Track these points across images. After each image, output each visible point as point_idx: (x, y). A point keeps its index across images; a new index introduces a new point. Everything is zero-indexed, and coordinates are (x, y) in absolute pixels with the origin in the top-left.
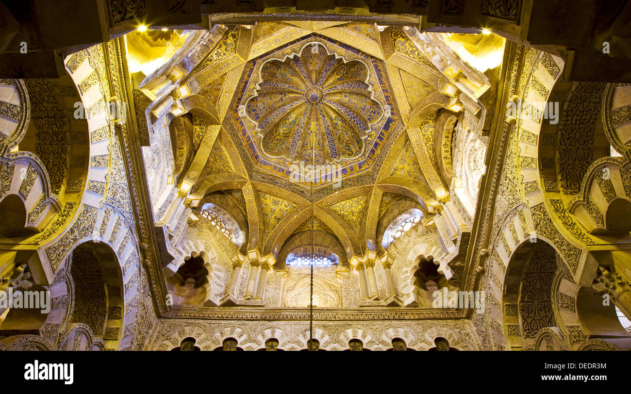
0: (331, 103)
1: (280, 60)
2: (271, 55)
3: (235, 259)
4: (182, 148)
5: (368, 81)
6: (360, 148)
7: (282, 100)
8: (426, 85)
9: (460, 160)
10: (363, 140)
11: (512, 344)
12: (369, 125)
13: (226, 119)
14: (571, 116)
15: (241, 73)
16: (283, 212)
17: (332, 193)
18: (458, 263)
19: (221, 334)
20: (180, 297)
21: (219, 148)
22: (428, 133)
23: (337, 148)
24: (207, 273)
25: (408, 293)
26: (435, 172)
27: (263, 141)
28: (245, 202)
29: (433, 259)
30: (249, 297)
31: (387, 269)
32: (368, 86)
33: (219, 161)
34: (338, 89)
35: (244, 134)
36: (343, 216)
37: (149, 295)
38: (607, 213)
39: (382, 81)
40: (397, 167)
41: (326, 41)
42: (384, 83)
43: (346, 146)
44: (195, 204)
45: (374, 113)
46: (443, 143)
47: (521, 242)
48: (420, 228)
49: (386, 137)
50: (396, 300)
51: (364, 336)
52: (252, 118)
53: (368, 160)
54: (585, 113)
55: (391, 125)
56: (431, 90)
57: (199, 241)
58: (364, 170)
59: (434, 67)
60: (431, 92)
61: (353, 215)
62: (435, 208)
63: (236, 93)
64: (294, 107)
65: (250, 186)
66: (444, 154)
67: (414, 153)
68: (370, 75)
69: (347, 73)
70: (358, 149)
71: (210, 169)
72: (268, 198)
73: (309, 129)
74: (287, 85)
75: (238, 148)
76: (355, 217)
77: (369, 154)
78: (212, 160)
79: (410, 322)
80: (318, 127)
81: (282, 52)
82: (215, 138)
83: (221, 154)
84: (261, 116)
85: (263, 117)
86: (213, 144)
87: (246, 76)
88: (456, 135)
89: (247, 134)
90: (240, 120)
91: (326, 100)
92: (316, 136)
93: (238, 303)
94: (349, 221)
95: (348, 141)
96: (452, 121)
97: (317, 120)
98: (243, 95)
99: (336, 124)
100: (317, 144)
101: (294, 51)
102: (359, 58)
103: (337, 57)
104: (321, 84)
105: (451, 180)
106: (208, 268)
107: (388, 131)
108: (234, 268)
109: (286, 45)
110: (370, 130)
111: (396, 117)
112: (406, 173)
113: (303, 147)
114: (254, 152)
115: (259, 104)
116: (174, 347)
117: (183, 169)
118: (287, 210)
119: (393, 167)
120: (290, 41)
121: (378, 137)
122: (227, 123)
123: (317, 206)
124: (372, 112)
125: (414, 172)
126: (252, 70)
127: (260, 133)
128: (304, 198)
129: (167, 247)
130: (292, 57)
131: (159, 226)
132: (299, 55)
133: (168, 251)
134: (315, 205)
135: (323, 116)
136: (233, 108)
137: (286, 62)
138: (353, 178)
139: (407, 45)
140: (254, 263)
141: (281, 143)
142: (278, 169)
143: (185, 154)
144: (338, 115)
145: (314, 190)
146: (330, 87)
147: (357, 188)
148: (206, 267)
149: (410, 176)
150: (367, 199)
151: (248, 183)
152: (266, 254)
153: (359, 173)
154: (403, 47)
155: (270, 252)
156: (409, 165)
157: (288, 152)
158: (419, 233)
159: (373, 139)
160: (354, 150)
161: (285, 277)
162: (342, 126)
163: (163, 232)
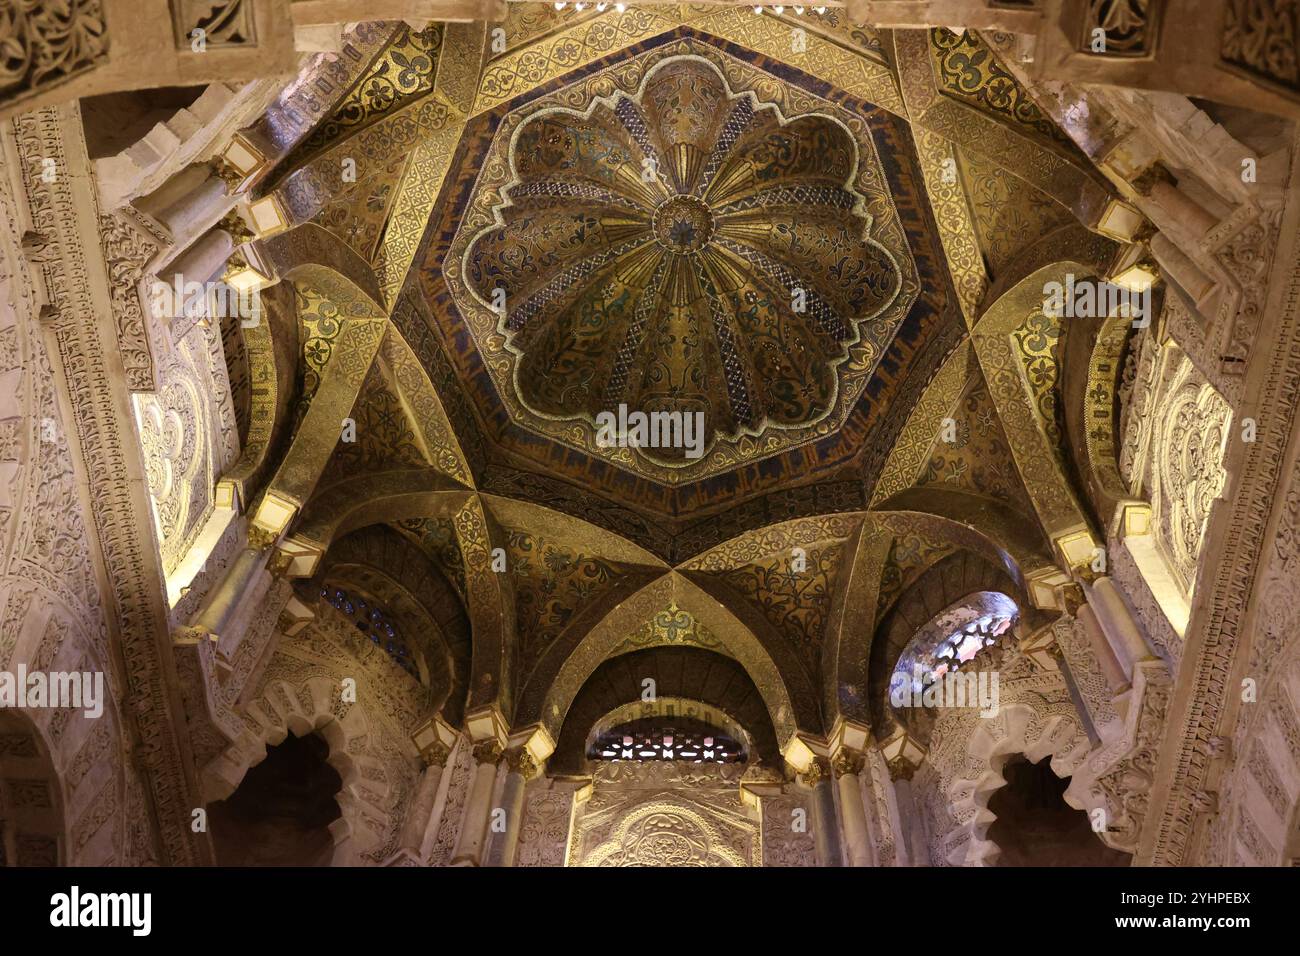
0: (735, 250)
1: (574, 112)
2: (545, 98)
3: (423, 741)
4: (265, 392)
5: (855, 184)
6: (826, 394)
7: (579, 237)
8: (1044, 200)
9: (1143, 446)
10: (835, 371)
12: (855, 324)
13: (405, 299)
15: (451, 155)
16: (580, 591)
17: (732, 536)
21: (383, 390)
22: (1042, 353)
23: (753, 392)
26: (1063, 479)
27: (520, 369)
28: (461, 560)
29: (1049, 758)
31: (902, 783)
32: (855, 198)
33: (380, 430)
34: (757, 205)
35: (462, 346)
36: (767, 607)
39: (899, 185)
40: (941, 458)
41: (722, 54)
42: (905, 189)
43: (779, 387)
44: (306, 565)
45: (872, 285)
46: (1092, 385)
48: (1007, 654)
49: (907, 362)
52: (487, 297)
53: (848, 432)
55: (923, 323)
56: (1056, 218)
57: (313, 683)
58: (835, 463)
59: (1069, 143)
60: (1055, 224)
61: (798, 606)
62: (1057, 596)
63: (435, 219)
64: (619, 260)
65: (478, 510)
66: (1092, 424)
67: (994, 414)
68: (860, 165)
69: (787, 155)
70: (818, 396)
71: (354, 457)
72: (534, 546)
73: (666, 330)
74: (597, 194)
75: (441, 389)
76: (805, 611)
77: (853, 413)
78: (358, 426)
80: (693, 325)
81: (581, 87)
82: (370, 361)
83: (387, 408)
84: (514, 289)
85: (521, 293)
86: (362, 377)
87: (467, 163)
88: (1133, 363)
89: (470, 345)
90: (447, 303)
91: (720, 239)
92: (686, 351)
94: (784, 624)
95: (787, 369)
96: (1122, 317)
97: (693, 300)
98: (457, 223)
99: (751, 316)
100: (689, 377)
101: (621, 84)
102: (829, 111)
103: (757, 105)
104: (704, 190)
105: (1113, 509)
106: (339, 767)
107: (914, 344)
108: (423, 767)
109: (595, 67)
110: (858, 340)
111: (940, 299)
112: (969, 478)
113: (645, 385)
114: (494, 400)
115: (511, 250)
117: (266, 459)
118: (592, 585)
119: (927, 456)
120: (609, 52)
121: (882, 362)
122: (407, 313)
123: (685, 573)
124: (865, 280)
125: (993, 475)
126: (485, 146)
127: (513, 343)
128: (647, 547)
129: (212, 709)
130: (612, 102)
131: (186, 641)
132: (636, 98)
133: (215, 719)
134: (679, 571)
135: (712, 291)
136: (427, 263)
137: (594, 121)
138: (801, 488)
139: (983, 67)
140: (484, 752)
141: (577, 374)
142: (566, 456)
143: (272, 409)
144: (759, 287)
145: (677, 524)
146: (735, 197)
147: (811, 519)
148: (334, 764)
149: (982, 489)
150: (842, 556)
151: (472, 499)
152: (523, 724)
153: (820, 474)
154: (969, 76)
155: (537, 718)
156: (977, 452)
157: (599, 403)
158: (1006, 672)
159: (865, 367)
160: (802, 398)
161: (580, 798)
162: (768, 322)
163: (197, 661)
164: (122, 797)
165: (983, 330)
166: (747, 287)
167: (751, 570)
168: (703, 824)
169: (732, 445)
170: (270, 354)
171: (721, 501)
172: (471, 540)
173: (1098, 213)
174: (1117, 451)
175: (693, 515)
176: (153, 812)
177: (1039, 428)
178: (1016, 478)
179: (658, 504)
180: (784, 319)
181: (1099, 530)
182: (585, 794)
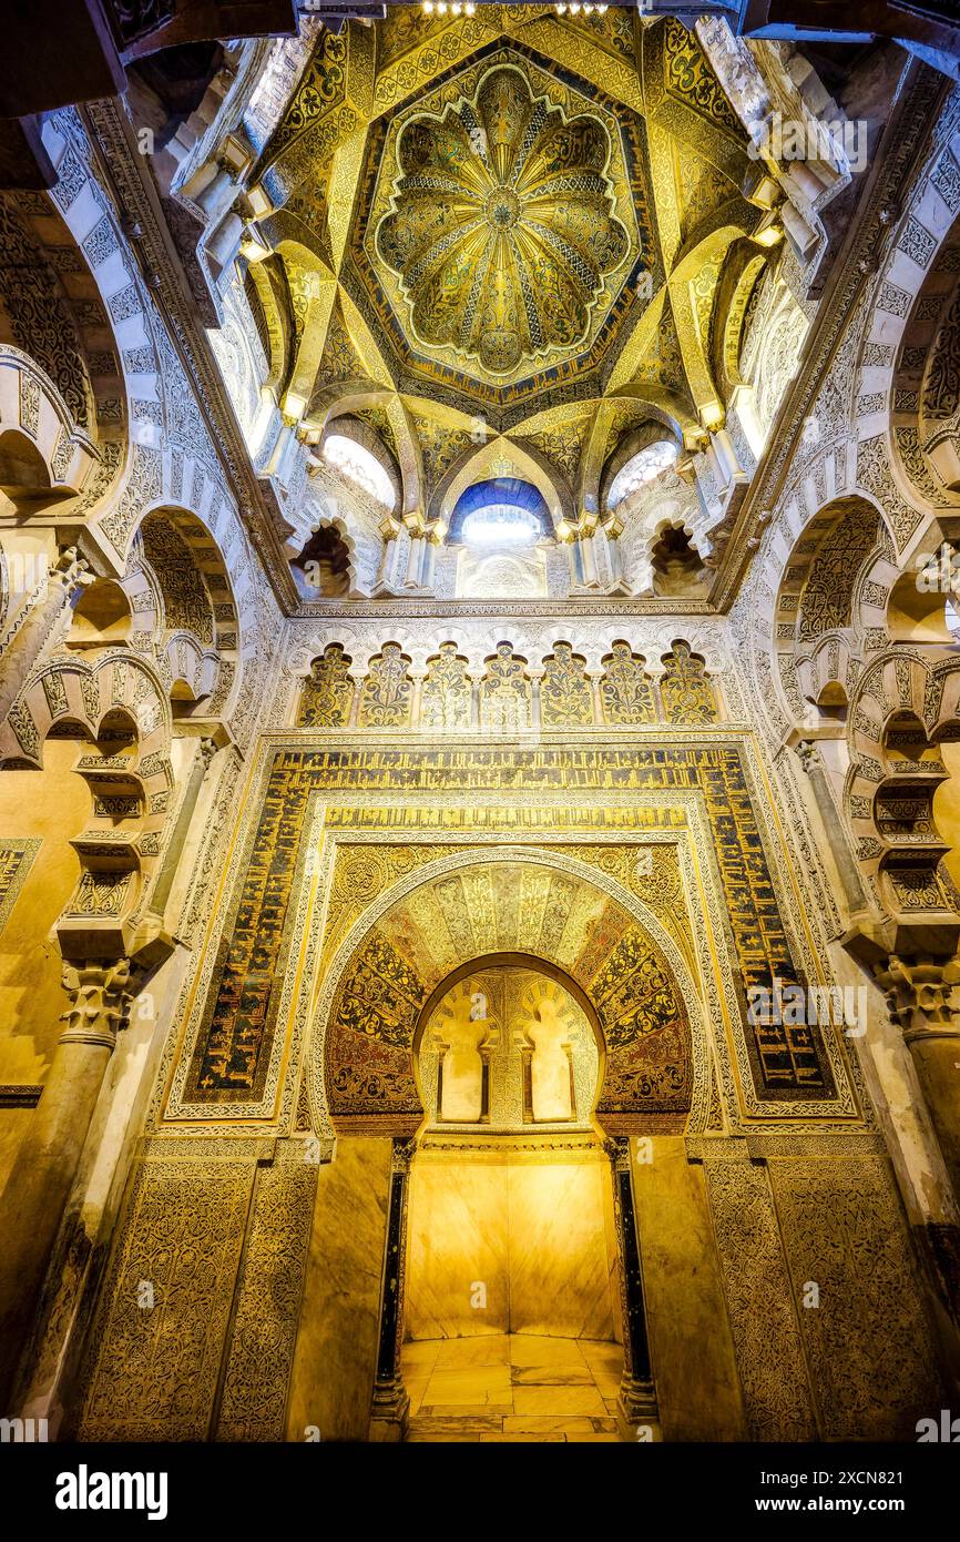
0: (533, 228)
1: (434, 117)
2: (416, 104)
3: (385, 529)
4: (275, 332)
5: (608, 172)
6: (583, 327)
7: (442, 220)
8: (722, 180)
9: (754, 350)
10: (589, 310)
11: (781, 648)
12: (602, 277)
13: (346, 267)
15: (361, 154)
16: (455, 448)
17: (531, 415)
18: (722, 534)
19: (378, 636)
20: (311, 588)
21: (339, 330)
22: (706, 294)
23: (543, 327)
24: (346, 550)
25: (643, 576)
26: (708, 374)
27: (413, 314)
28: (392, 433)
29: (683, 526)
30: (412, 584)
31: (613, 541)
32: (607, 184)
33: (341, 355)
34: (547, 192)
35: (380, 300)
36: (548, 456)
37: (267, 585)
39: (634, 172)
40: (643, 365)
41: (528, 61)
42: (639, 175)
43: (557, 323)
44: (314, 437)
45: (613, 249)
46: (731, 314)
47: (827, 502)
48: (669, 475)
49: (630, 304)
50: (622, 588)
51: (574, 638)
52: (391, 265)
53: (595, 351)
56: (728, 194)
57: (328, 500)
58: (587, 370)
59: (744, 131)
60: (726, 199)
61: (565, 454)
62: (698, 442)
63: (357, 204)
64: (465, 237)
65: (399, 404)
66: (728, 339)
67: (676, 336)
68: (612, 156)
69: (566, 151)
70: (579, 328)
71: (329, 373)
72: (429, 425)
73: (493, 286)
74: (450, 186)
75: (371, 328)
76: (568, 457)
77: (597, 338)
78: (330, 354)
79: (639, 618)
80: (509, 283)
81: (438, 94)
82: (331, 309)
83: (343, 342)
84: (406, 258)
85: (411, 262)
86: (328, 321)
87: (371, 160)
88: (756, 298)
89: (384, 298)
90: (369, 269)
91: (524, 219)
92: (505, 301)
93: (397, 594)
94: (557, 464)
95: (562, 311)
96: (755, 265)
97: (509, 265)
98: (368, 210)
99: (542, 275)
100: (507, 318)
101: (464, 92)
102: (594, 110)
103: (551, 108)
104: (515, 181)
105: (733, 390)
106: (347, 542)
107: (635, 291)
108: (386, 542)
109: (446, 76)
110: (603, 289)
111: (652, 258)
112: (658, 377)
113: (483, 325)
114: (401, 336)
115: (401, 230)
116: (315, 656)
117: (284, 373)
118: (460, 445)
119: (636, 364)
120: (455, 62)
121: (616, 303)
122: (347, 276)
123: (508, 437)
124: (610, 246)
125: (671, 373)
126: (381, 144)
127: (408, 297)
128: (487, 423)
129: (282, 512)
130: (457, 108)
131: (263, 477)
132: (473, 104)
133: (285, 518)
134: (504, 436)
135: (519, 257)
136: (356, 242)
137: (448, 124)
138: (568, 386)
139: (696, 69)
140: (414, 533)
141: (445, 318)
142: (442, 369)
143: (281, 343)
144: (547, 255)
145: (502, 410)
146: (534, 187)
147: (573, 404)
148: (344, 541)
149: (664, 383)
150: (588, 425)
151: (395, 397)
152: (432, 519)
153: (578, 377)
154: (686, 77)
155: (438, 515)
156: (664, 360)
157: (458, 336)
158: (666, 484)
159: (606, 307)
160: (571, 331)
161: (461, 554)
162: (552, 280)
163: (271, 487)
164: (249, 557)
165: (674, 279)
166: (542, 255)
167: (541, 435)
168: (519, 565)
169: (532, 361)
170: (274, 306)
171: (526, 395)
172: (398, 424)
173: (753, 188)
174: (739, 357)
175: (511, 404)
176: (265, 565)
177: (700, 344)
178: (683, 375)
179: (492, 398)
180: (561, 276)
181: (723, 402)
182: (464, 551)
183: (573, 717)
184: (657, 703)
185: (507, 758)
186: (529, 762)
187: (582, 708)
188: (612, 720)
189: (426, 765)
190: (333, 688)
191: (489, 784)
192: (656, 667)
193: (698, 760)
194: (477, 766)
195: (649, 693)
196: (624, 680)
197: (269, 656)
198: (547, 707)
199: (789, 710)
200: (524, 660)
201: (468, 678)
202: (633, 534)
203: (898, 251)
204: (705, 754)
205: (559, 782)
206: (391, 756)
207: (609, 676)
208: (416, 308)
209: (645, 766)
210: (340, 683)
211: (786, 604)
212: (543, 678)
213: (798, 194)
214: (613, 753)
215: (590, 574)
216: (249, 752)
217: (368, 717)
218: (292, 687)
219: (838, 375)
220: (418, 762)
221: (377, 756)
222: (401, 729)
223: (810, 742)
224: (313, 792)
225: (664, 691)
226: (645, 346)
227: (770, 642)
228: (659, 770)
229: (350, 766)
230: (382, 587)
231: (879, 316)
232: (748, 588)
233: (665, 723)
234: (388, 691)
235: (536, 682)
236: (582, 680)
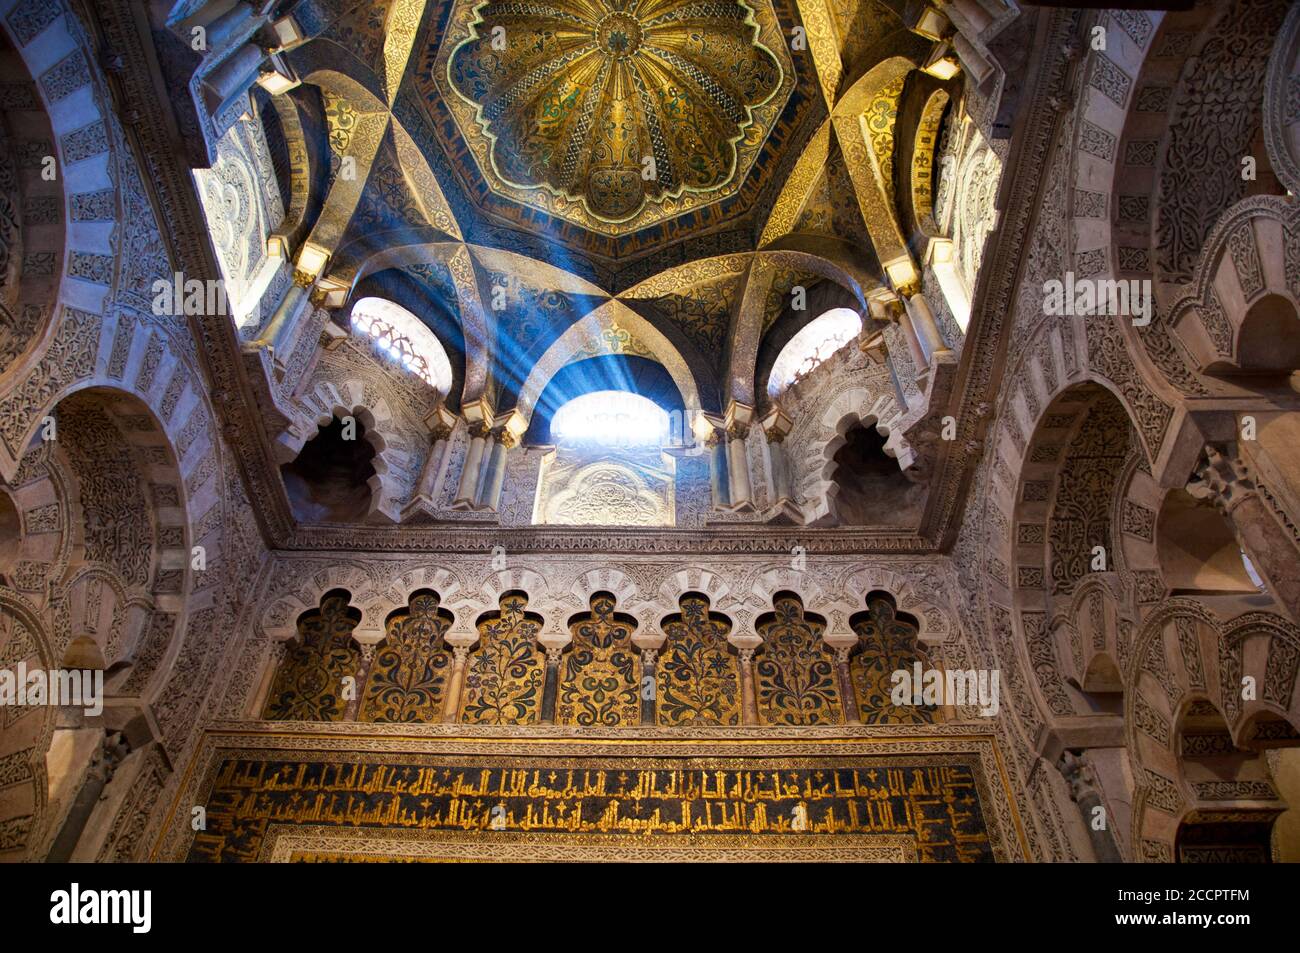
0: (660, 55)
3: (432, 424)
4: (300, 171)
6: (728, 165)
7: (540, 46)
9: (950, 198)
10: (734, 146)
11: (1025, 604)
12: (748, 109)
13: (404, 97)
14: (1201, 92)
16: (545, 316)
17: (657, 273)
18: (924, 434)
19: (406, 580)
20: (317, 506)
21: (390, 168)
22: (884, 130)
23: (674, 165)
24: (371, 453)
25: (818, 495)
26: (895, 224)
27: (495, 150)
28: (456, 294)
29: (876, 423)
30: (466, 503)
31: (775, 445)
33: (391, 198)
34: (676, 19)
35: (450, 133)
36: (683, 324)
37: (245, 502)
38: (1243, 326)
40: (810, 211)
43: (694, 160)
44: (337, 299)
45: (762, 80)
46: (918, 153)
47: (1060, 389)
48: (853, 352)
49: (787, 139)
50: (787, 512)
51: (713, 587)
54: (1237, 84)
55: (798, 108)
57: (350, 383)
61: (706, 323)
62: (887, 308)
64: (571, 64)
65: (466, 257)
66: (916, 182)
67: (848, 178)
70: (723, 166)
71: (371, 219)
72: (511, 284)
73: (608, 118)
74: (552, 12)
75: (434, 166)
76: (711, 327)
77: (748, 179)
78: (373, 196)
79: (816, 558)
80: (629, 114)
82: (378, 146)
83: (394, 181)
84: (489, 89)
85: (496, 91)
86: (373, 158)
88: (946, 136)
89: (456, 132)
90: (437, 100)
91: (648, 47)
92: (624, 135)
93: (440, 517)
94: (695, 337)
95: (700, 146)
96: (938, 100)
97: (628, 95)
98: (442, 37)
99: (673, 106)
100: (626, 154)
104: (634, 7)
105: (926, 243)
106: (373, 442)
107: (792, 124)
108: (433, 442)
111: (810, 89)
112: (830, 226)
113: (593, 162)
114: (476, 175)
115: (486, 58)
116: (306, 609)
118: (554, 311)
119: (799, 210)
121: (769, 139)
122: (405, 108)
123: (623, 301)
124: (757, 76)
125: (847, 223)
127: (488, 129)
128: (594, 282)
129: (274, 398)
131: (251, 351)
133: (277, 406)
134: (618, 299)
135: (643, 87)
138: (710, 236)
140: (476, 430)
141: (541, 153)
142: (533, 215)
143: (306, 184)
144: (679, 84)
145: (617, 265)
146: (658, 14)
147: (715, 259)
148: (370, 440)
149: (839, 233)
150: (738, 285)
151: (462, 247)
152: (504, 410)
153: (723, 225)
155: (514, 406)
156: (836, 205)
157: (557, 175)
158: (851, 365)
159: (757, 143)
160: (711, 168)
161: (547, 461)
162: (686, 111)
163: (260, 365)
164: (219, 460)
165: (840, 112)
166: (672, 83)
167: (672, 298)
169: (658, 205)
170: (302, 142)
171: (651, 247)
172: (463, 284)
174: (932, 203)
175: (629, 258)
176: (243, 472)
177: (881, 187)
178: (862, 224)
179: (602, 250)
180: (698, 108)
181: (917, 260)
182: (550, 458)
183: (707, 714)
184: (843, 692)
185: (593, 782)
186: (630, 787)
187: (723, 700)
188: (770, 720)
189: (461, 788)
190: (328, 658)
191: (561, 823)
192: (839, 633)
193: (908, 785)
194: (543, 791)
195: (833, 676)
196: (793, 654)
197: (235, 607)
198: (667, 696)
199: (1042, 702)
200: (633, 622)
201: (541, 648)
202: (807, 433)
203: (1092, 89)
204: (918, 774)
205: (679, 821)
206: (405, 770)
207: (769, 648)
208: (498, 141)
209: (820, 795)
210: (340, 652)
211: (1026, 534)
212: (662, 651)
213: (966, 25)
214: (769, 774)
215: (739, 492)
216: (182, 757)
217: (378, 708)
218: (265, 656)
219: (1048, 227)
220: (449, 783)
221: (382, 771)
222: (424, 729)
223: (1077, 752)
224: (273, 826)
225: (855, 673)
226: (810, 189)
227: (1009, 594)
228: (844, 801)
229: (337, 786)
230: (419, 506)
231: (1084, 160)
232: (975, 513)
233: (855, 724)
234: (412, 666)
235: (649, 657)
236: (724, 655)
